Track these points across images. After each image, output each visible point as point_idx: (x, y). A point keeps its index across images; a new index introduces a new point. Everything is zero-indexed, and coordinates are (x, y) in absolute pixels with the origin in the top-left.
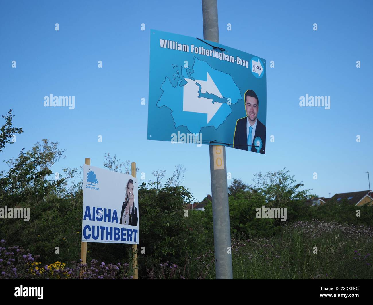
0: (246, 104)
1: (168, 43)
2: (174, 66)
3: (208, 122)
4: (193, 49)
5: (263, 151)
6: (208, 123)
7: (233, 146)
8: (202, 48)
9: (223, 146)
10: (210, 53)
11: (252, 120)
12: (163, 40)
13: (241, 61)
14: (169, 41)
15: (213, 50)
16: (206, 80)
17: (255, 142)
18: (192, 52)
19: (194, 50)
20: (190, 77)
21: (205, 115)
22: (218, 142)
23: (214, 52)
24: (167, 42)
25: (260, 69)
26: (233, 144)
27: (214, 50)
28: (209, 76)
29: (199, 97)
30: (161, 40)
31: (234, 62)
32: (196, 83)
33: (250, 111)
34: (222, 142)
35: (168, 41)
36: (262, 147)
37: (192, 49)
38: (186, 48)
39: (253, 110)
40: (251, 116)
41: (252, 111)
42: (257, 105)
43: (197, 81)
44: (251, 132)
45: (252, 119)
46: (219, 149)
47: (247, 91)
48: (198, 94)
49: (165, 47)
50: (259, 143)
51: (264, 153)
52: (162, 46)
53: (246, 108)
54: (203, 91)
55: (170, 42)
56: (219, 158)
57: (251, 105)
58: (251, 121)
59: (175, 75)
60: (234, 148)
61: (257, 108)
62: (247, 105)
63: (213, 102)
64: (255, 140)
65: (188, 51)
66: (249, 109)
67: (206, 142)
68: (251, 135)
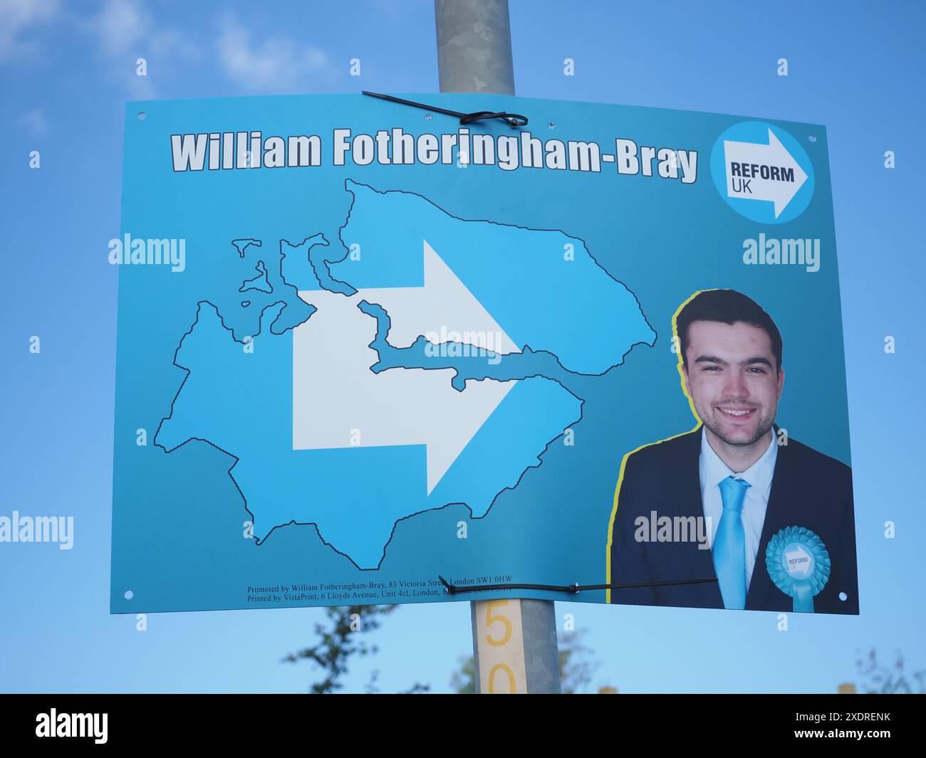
0: (686, 366)
1: (215, 145)
2: (241, 245)
3: (431, 486)
4: (347, 147)
5: (843, 597)
6: (430, 489)
7: (608, 591)
8: (397, 133)
9: (522, 599)
10: (440, 150)
11: (740, 444)
12: (189, 140)
13: (648, 154)
14: (217, 136)
15: (462, 131)
16: (415, 278)
17: (769, 554)
18: (339, 160)
19: (349, 153)
20: (326, 280)
21: (416, 455)
22: (494, 583)
23: (464, 140)
24: (209, 139)
25: (788, 175)
26: (608, 582)
27: (466, 131)
28: (431, 258)
29: (375, 369)
30: (176, 140)
31: (596, 167)
32: (364, 306)
33: (718, 399)
34: (512, 582)
35: (213, 136)
36: (831, 577)
37: (340, 147)
38: (306, 149)
39: (743, 388)
40: (726, 424)
41: (736, 394)
42: (773, 360)
43: (366, 294)
44: (739, 507)
45: (739, 436)
46: (502, 618)
47: (693, 297)
48: (373, 357)
49: (197, 164)
50: (805, 560)
51: (852, 607)
52: (180, 165)
53: (689, 385)
54: (400, 338)
55: (221, 140)
56: (498, 666)
57: (726, 364)
58: (730, 448)
59: (248, 285)
60: (612, 602)
61: (771, 374)
62: (695, 369)
63: (458, 385)
64: (771, 545)
65: (316, 161)
66: (712, 386)
67: (425, 589)
68: (739, 522)
